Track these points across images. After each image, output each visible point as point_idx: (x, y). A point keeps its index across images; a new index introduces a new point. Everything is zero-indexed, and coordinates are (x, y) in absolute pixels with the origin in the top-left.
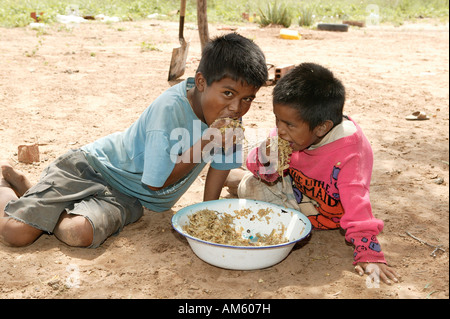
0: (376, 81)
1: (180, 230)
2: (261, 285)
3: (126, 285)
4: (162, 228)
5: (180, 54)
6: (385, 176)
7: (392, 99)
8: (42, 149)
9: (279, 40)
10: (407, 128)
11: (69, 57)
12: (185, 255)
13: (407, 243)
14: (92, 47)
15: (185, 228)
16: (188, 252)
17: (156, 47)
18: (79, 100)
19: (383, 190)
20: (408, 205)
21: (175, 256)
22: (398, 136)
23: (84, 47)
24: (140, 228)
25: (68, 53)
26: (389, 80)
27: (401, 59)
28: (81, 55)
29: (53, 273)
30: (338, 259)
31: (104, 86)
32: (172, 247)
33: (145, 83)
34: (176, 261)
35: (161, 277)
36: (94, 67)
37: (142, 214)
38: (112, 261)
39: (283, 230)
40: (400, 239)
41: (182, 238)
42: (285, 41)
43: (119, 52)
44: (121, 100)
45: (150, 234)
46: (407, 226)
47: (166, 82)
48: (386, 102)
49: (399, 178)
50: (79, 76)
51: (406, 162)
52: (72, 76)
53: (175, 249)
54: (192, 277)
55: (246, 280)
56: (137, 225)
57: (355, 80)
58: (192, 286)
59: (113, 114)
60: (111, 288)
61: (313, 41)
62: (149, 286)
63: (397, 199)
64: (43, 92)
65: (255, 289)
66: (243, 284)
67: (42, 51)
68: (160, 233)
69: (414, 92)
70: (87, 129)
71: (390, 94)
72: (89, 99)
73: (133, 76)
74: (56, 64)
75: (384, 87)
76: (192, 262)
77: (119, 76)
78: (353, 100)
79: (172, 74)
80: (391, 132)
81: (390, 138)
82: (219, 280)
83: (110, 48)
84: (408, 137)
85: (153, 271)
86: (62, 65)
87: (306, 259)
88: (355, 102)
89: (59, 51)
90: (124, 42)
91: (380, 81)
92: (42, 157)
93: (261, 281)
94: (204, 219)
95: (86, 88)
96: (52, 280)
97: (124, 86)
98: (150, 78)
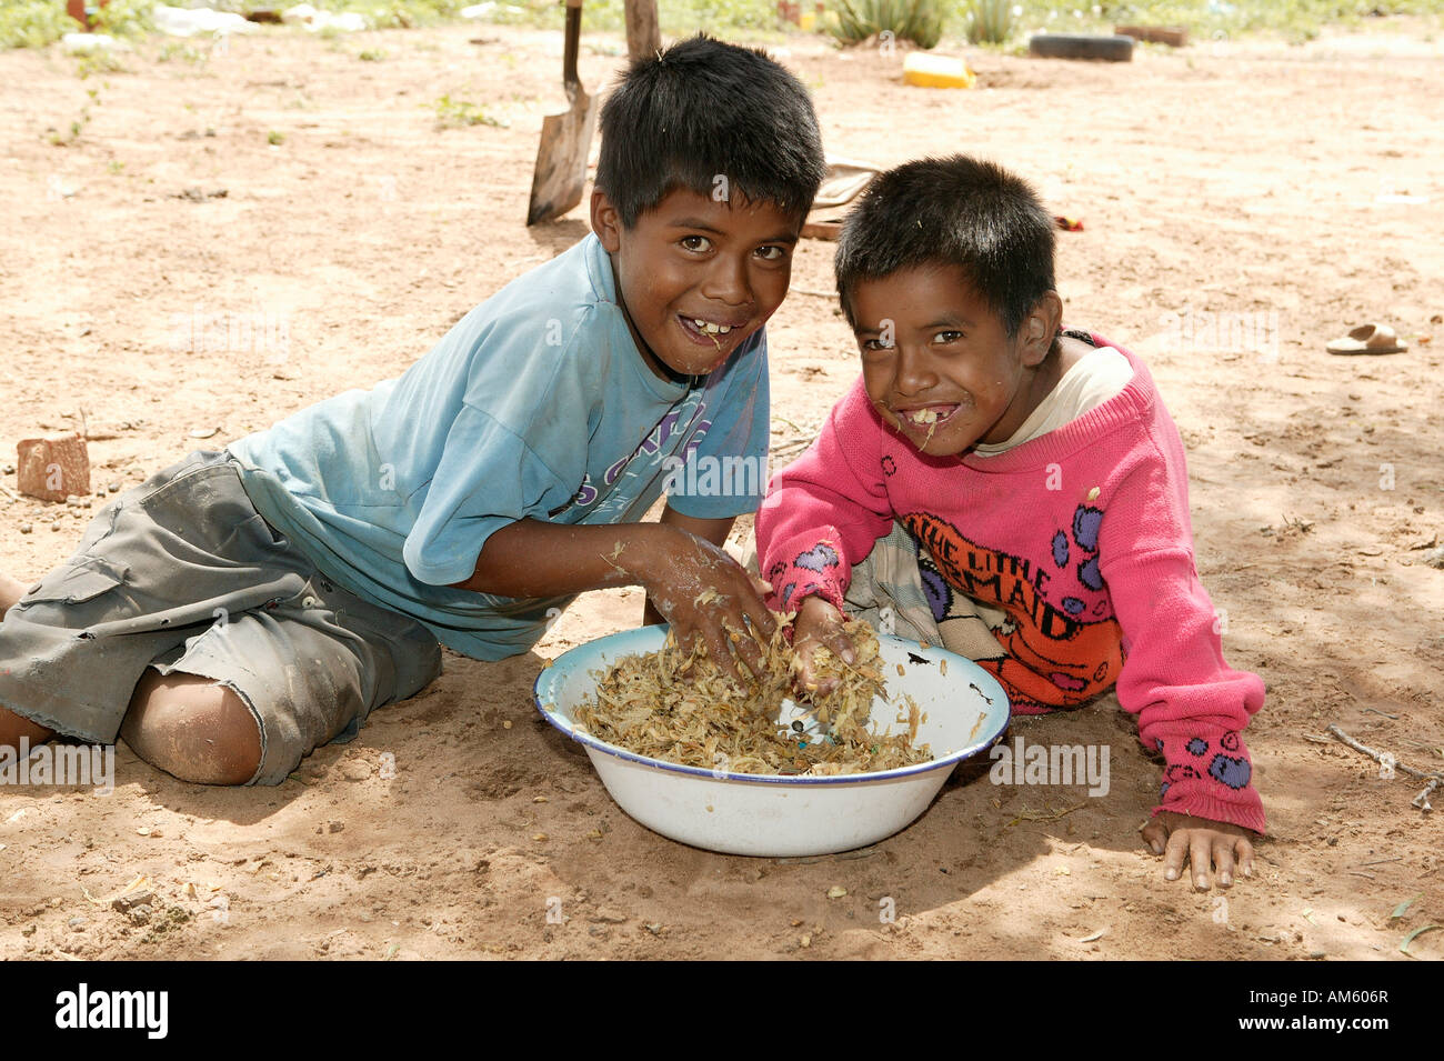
0: (1229, 224)
1: (561, 720)
2: (837, 906)
3: (379, 908)
4: (503, 717)
5: (568, 136)
6: (1260, 541)
7: (1281, 284)
8: (97, 453)
9: (901, 91)
10: (1328, 383)
11: (196, 146)
12: (580, 807)
13: (1333, 765)
14: (270, 114)
15: (582, 714)
16: (590, 795)
17: (486, 114)
18: (228, 289)
19: (1251, 585)
20: (1335, 637)
21: (547, 810)
22: (1301, 407)
23: (247, 114)
24: (429, 717)
25: (190, 135)
26: (1271, 221)
27: (1313, 151)
28: (235, 139)
29: (131, 869)
30: (1100, 819)
31: (310, 243)
32: (538, 780)
33: (450, 235)
34: (551, 827)
35: (498, 880)
36: (280, 181)
37: (436, 670)
38: (334, 829)
39: (912, 721)
40: (1310, 753)
41: (571, 749)
42: (922, 93)
43: (364, 131)
44: (369, 290)
45: (462, 737)
46: (1330, 707)
47: (520, 231)
48: (1260, 293)
49: (1307, 547)
50: (227, 211)
51: (1328, 495)
52: (205, 211)
53: (546, 785)
54: (604, 879)
55: (787, 889)
56: (420, 706)
57: (1155, 223)
58: (603, 911)
59: (343, 336)
60: (325, 917)
61: (1014, 94)
62: (457, 911)
63: (1297, 616)
64: (106, 261)
65: (818, 920)
66: (777, 904)
67: (104, 125)
68: (496, 732)
69: (1354, 261)
70: (253, 384)
71: (1273, 269)
72: (262, 283)
73: (412, 208)
74: (151, 171)
75: (1252, 245)
76: (605, 829)
77: (362, 211)
78: (1149, 288)
79: (542, 201)
80: (1279, 394)
81: (1272, 414)
82: (696, 889)
83: (332, 118)
84: (1335, 411)
85: (470, 863)
86: (170, 174)
87: (990, 820)
88: (1157, 294)
89: (161, 126)
90: (378, 94)
91: (1242, 225)
92: (99, 479)
93: (836, 892)
94: (644, 683)
95: (251, 250)
96: (126, 893)
97: (379, 241)
98: (467, 215)
